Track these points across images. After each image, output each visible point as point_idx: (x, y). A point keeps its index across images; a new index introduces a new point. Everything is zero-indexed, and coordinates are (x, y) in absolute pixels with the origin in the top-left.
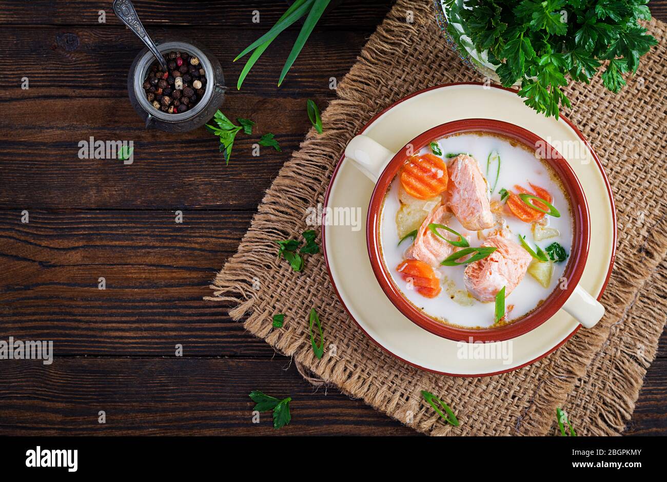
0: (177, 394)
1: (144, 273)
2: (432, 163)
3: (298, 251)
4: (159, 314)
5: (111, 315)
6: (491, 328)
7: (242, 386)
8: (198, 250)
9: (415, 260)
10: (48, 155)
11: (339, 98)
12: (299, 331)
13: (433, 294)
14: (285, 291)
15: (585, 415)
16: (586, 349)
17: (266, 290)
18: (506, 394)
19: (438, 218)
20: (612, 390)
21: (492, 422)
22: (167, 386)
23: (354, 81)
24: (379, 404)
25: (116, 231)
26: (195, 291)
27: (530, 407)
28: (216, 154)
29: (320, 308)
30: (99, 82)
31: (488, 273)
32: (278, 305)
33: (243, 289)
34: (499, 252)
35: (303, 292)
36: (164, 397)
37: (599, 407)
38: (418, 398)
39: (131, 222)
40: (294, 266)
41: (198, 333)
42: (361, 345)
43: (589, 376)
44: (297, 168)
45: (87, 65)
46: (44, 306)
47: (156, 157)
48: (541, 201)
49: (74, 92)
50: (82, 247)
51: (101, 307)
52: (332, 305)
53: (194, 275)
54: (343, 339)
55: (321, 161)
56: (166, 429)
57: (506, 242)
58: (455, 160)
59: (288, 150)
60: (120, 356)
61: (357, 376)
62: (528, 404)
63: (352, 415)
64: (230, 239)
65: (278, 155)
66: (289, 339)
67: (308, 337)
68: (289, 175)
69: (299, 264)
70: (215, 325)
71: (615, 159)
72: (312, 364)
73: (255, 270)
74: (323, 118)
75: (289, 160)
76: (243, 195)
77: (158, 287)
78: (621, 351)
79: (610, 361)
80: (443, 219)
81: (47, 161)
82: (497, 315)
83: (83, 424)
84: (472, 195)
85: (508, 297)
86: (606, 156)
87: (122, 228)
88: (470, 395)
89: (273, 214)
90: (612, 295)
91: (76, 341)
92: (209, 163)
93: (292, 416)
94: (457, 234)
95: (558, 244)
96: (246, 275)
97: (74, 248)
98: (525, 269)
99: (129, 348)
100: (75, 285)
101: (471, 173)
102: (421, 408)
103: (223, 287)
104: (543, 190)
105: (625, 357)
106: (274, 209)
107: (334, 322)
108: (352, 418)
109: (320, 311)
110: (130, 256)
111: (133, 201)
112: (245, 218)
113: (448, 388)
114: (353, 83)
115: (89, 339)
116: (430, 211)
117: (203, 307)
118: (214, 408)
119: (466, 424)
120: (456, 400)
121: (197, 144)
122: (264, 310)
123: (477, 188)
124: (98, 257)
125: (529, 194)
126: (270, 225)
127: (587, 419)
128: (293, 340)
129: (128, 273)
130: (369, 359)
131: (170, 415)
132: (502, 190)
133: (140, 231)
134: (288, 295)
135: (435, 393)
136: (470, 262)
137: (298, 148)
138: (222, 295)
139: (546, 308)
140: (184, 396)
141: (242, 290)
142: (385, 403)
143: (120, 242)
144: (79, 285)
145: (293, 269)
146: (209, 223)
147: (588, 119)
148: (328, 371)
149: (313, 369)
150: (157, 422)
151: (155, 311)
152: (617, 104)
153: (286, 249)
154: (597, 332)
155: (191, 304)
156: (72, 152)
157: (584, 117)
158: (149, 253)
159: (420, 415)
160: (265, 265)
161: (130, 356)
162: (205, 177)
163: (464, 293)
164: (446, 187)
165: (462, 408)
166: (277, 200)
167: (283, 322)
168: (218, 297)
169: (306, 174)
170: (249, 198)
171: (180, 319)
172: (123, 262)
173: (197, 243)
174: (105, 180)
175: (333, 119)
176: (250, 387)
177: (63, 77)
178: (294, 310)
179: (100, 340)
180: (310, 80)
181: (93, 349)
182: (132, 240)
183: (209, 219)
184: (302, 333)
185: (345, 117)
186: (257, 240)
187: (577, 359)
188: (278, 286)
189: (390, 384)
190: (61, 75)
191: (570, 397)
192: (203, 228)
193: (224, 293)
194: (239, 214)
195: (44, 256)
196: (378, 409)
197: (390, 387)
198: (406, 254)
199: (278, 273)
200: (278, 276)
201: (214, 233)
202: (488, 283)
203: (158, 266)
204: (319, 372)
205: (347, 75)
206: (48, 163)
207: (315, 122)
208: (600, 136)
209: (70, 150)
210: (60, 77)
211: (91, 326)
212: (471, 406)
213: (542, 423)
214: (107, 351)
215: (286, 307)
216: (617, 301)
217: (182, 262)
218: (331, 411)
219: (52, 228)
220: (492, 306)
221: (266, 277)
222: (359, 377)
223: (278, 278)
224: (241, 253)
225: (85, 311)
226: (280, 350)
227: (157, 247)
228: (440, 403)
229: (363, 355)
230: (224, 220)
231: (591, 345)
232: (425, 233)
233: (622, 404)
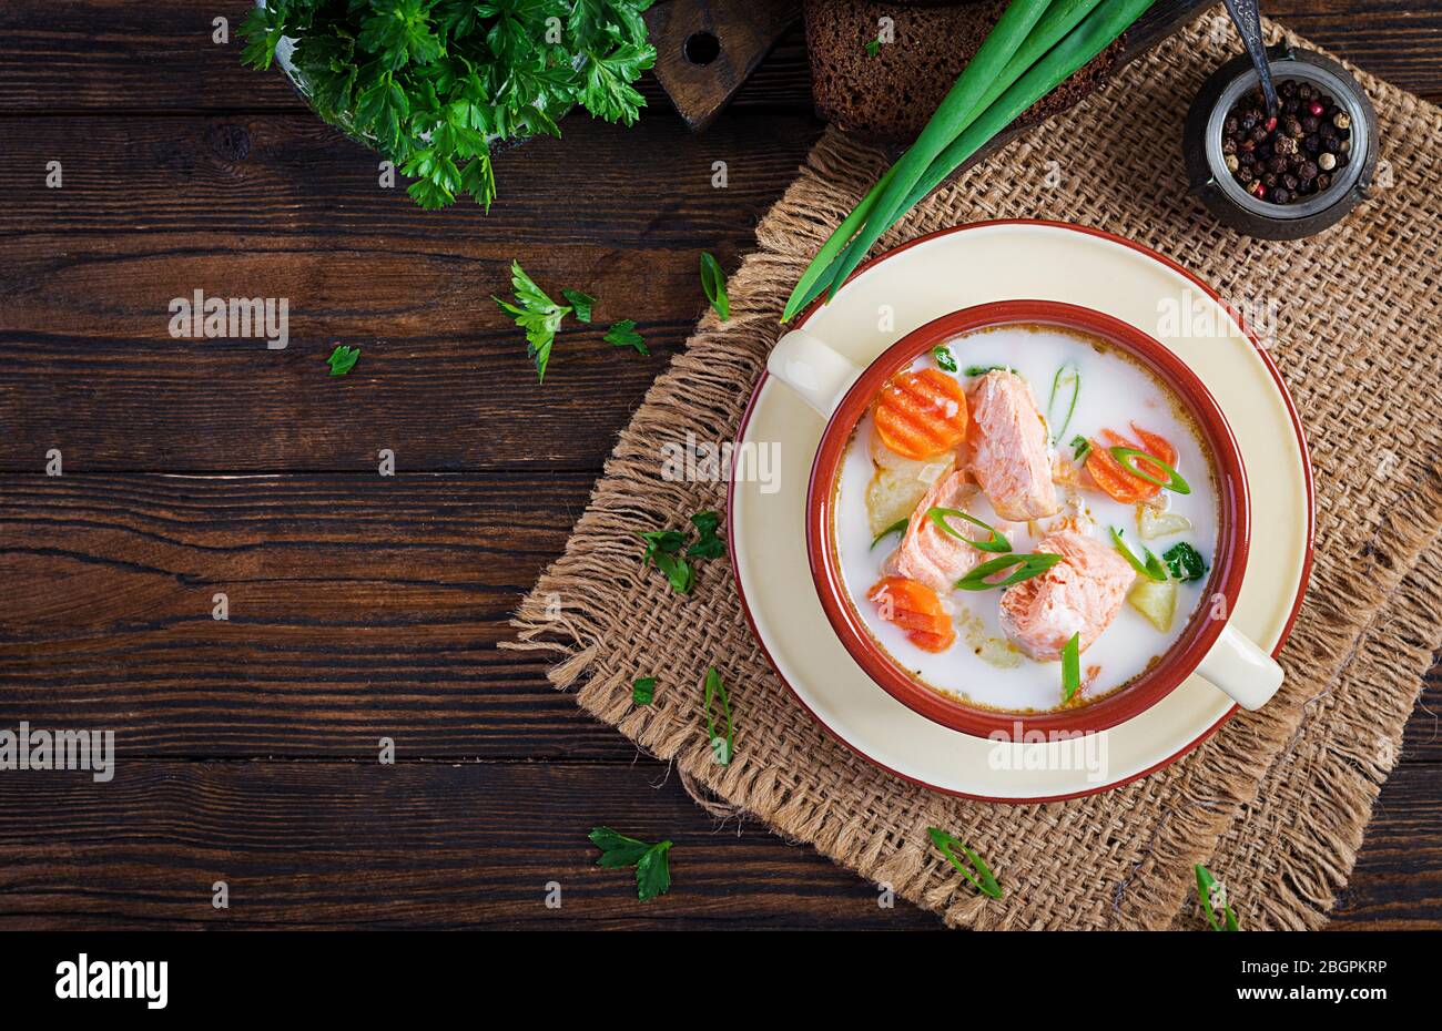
0: (447, 834)
1: (382, 595)
2: (936, 388)
3: (683, 553)
4: (411, 677)
5: (317, 679)
6: (1055, 712)
7: (576, 818)
8: (489, 550)
9: (903, 579)
10: (193, 366)
11: (763, 251)
12: (685, 711)
13: (940, 644)
14: (658, 631)
15: (1254, 877)
16: (1256, 748)
17: (620, 629)
18: (1096, 835)
19: (947, 496)
20: (1309, 828)
21: (1067, 891)
22: (429, 817)
23: (792, 215)
24: (843, 854)
25: (328, 513)
26: (483, 630)
27: (1142, 863)
28: (522, 362)
29: (726, 664)
30: (291, 220)
31: (1046, 606)
32: (644, 660)
33: (576, 627)
34: (1068, 563)
35: (694, 633)
36: (423, 839)
37: (1282, 861)
38: (920, 842)
39: (356, 497)
40: (676, 583)
41: (489, 714)
42: (808, 738)
43: (1264, 801)
44: (681, 389)
45: (267, 188)
46: (188, 660)
47: (403, 368)
48: (1155, 461)
49: (243, 240)
50: (260, 545)
51: (298, 663)
52: (751, 659)
53: (479, 599)
54: (771, 725)
55: (728, 374)
56: (427, 902)
57: (1082, 544)
58: (983, 381)
59: (664, 353)
60: (337, 758)
61: (799, 798)
62: (1137, 857)
63: (793, 875)
64: (550, 528)
65: (643, 362)
66: (665, 727)
67: (703, 723)
68: (664, 401)
69: (684, 579)
70: (521, 698)
71: (1319, 370)
72: (711, 775)
73: (599, 590)
74: (730, 291)
75: (665, 373)
76: (575, 443)
77: (410, 624)
78: (1328, 750)
79: (1306, 770)
80: (960, 498)
81: (192, 378)
82: (1065, 687)
83: (266, 891)
84: (1012, 453)
85: (1086, 652)
86: (1303, 364)
87: (337, 507)
88: (1025, 836)
89: (633, 480)
90: (1309, 640)
91: (251, 730)
92: (509, 379)
93: (673, 876)
94: (987, 527)
95: (1188, 547)
96: (580, 599)
97: (245, 548)
98: (1121, 596)
99: (355, 742)
100: (246, 620)
101: (1012, 407)
102: (927, 863)
103: (535, 622)
104: (1159, 440)
105: (1335, 762)
106: (635, 469)
107: (754, 693)
108: (792, 882)
109: (727, 672)
110: (355, 563)
111: (359, 454)
112: (581, 487)
113: (981, 823)
114: (790, 220)
115: (277, 726)
116: (932, 481)
117: (498, 663)
118: (519, 861)
119: (1016, 893)
120: (998, 846)
121: (483, 343)
122: (617, 669)
123: (1024, 439)
124: (292, 566)
125: (1130, 448)
126: (628, 500)
127: (1258, 886)
128: (673, 728)
129: (351, 597)
130: (823, 764)
131: (435, 876)
132: (1078, 439)
133: (373, 514)
134: (663, 638)
135: (955, 833)
136: (1012, 582)
137: (682, 349)
138: (535, 638)
139: (1162, 673)
140: (461, 837)
141: (572, 628)
142: (856, 853)
143: (335, 536)
144: (256, 620)
145: (672, 588)
146: (510, 497)
147: (1267, 292)
148: (742, 790)
149: (713, 786)
150: (411, 888)
151: (403, 670)
152: (1329, 263)
153: (659, 549)
154: (1278, 714)
155: (475, 657)
156: (239, 359)
157: (1259, 287)
158: (391, 556)
159: (926, 876)
160: (618, 580)
161: (357, 758)
162: (499, 407)
163: (1001, 643)
164: (963, 435)
165: (1008, 863)
166: (642, 450)
167: (653, 694)
168: (526, 644)
169: (698, 399)
170: (587, 447)
171: (453, 685)
172: (341, 574)
173: (486, 537)
174: (304, 414)
175: (751, 292)
176: (591, 819)
177: (220, 212)
178: (675, 669)
179: (297, 726)
180: (706, 213)
181: (283, 744)
182: (359, 531)
183: (507, 489)
184: (692, 715)
185: (774, 287)
186: (602, 530)
187: (1237, 768)
188: (644, 622)
189: (867, 815)
190: (217, 208)
191: (1225, 840)
192: (496, 507)
193: (538, 635)
194: (569, 479)
195: (188, 563)
196: (842, 864)
197: (867, 821)
198: (885, 566)
199: (645, 595)
200: (644, 603)
201: (518, 518)
202: (1046, 626)
203: (409, 582)
204: (724, 792)
205: (779, 203)
206: (193, 382)
207: (715, 296)
208: (1292, 325)
209: (237, 355)
210: (215, 212)
211: (280, 700)
212: (1027, 858)
213: (1167, 894)
214: (311, 749)
215: (660, 663)
216: (1320, 653)
217: (456, 575)
218: (750, 866)
219: (200, 509)
220: (1057, 668)
221: (620, 604)
222: (805, 801)
223: (644, 605)
224: (572, 555)
225: (268, 670)
226: (648, 749)
227: (407, 546)
228: (964, 851)
229: (812, 757)
230: (538, 492)
231: (1268, 740)
232: (922, 526)
233: (1330, 856)
